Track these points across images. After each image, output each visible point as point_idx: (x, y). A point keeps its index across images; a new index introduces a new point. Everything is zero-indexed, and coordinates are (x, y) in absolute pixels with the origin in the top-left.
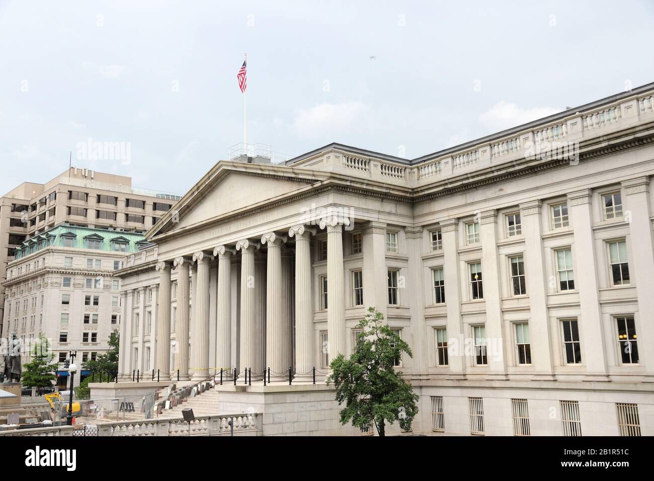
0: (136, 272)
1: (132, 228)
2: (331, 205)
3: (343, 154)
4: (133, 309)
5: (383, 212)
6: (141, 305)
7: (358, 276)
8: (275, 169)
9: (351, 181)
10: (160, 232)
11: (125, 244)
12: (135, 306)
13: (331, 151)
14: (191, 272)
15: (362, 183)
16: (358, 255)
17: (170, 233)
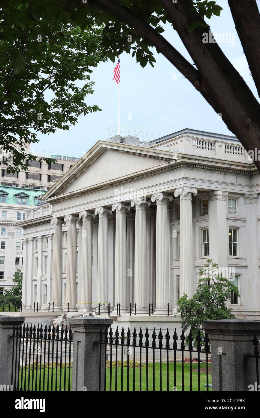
0: (35, 224)
1: (31, 184)
2: (183, 178)
3: (193, 138)
4: (33, 253)
5: (226, 183)
6: (39, 250)
7: (206, 233)
8: (141, 149)
9: (199, 160)
10: (53, 195)
11: (26, 199)
12: (34, 251)
13: (184, 136)
14: (78, 225)
15: (208, 161)
16: (206, 217)
17: (61, 196)
